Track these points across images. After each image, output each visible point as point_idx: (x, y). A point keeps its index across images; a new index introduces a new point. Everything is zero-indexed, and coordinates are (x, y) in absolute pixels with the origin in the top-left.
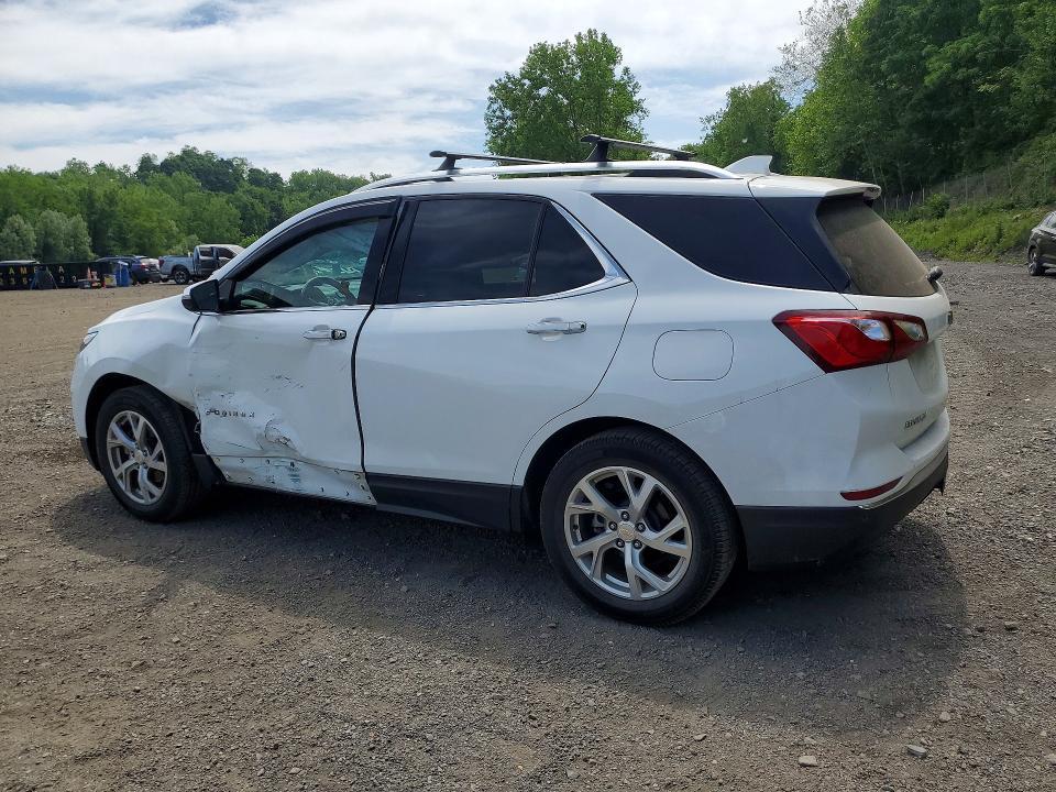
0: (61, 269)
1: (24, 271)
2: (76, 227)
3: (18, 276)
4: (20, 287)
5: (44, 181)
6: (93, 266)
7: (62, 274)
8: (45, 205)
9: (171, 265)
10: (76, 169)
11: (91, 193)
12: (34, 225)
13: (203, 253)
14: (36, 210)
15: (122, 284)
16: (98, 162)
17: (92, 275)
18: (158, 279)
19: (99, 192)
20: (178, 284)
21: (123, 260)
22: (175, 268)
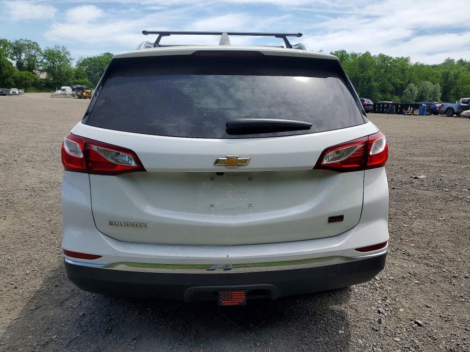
0: (399, 106)
1: (386, 106)
2: (435, 89)
3: (383, 107)
4: (383, 112)
5: (429, 68)
6: (412, 106)
7: (399, 108)
8: (427, 79)
9: (446, 107)
10: (449, 62)
11: (448, 73)
12: (418, 87)
13: (463, 102)
14: (422, 81)
15: (421, 114)
16: (459, 59)
17: (410, 109)
18: (441, 113)
19: (452, 73)
20: (448, 116)
21: (425, 104)
22: (448, 109)
